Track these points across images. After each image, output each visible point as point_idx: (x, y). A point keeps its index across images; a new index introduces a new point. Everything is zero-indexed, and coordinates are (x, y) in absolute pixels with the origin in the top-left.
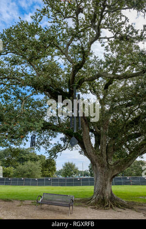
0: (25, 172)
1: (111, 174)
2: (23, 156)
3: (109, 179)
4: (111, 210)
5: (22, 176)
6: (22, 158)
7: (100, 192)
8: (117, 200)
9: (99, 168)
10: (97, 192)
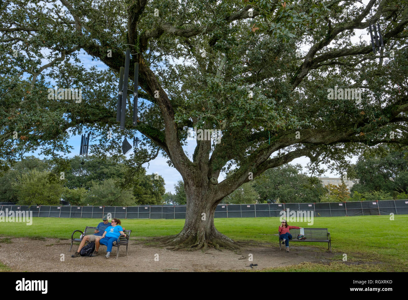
0: (104, 197)
1: (212, 198)
2: (106, 170)
3: (209, 205)
4: (200, 252)
5: (100, 203)
6: (103, 173)
7: (193, 226)
8: (219, 237)
9: (194, 188)
10: (188, 226)
